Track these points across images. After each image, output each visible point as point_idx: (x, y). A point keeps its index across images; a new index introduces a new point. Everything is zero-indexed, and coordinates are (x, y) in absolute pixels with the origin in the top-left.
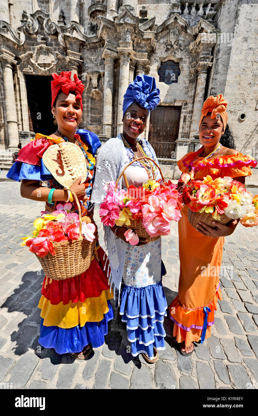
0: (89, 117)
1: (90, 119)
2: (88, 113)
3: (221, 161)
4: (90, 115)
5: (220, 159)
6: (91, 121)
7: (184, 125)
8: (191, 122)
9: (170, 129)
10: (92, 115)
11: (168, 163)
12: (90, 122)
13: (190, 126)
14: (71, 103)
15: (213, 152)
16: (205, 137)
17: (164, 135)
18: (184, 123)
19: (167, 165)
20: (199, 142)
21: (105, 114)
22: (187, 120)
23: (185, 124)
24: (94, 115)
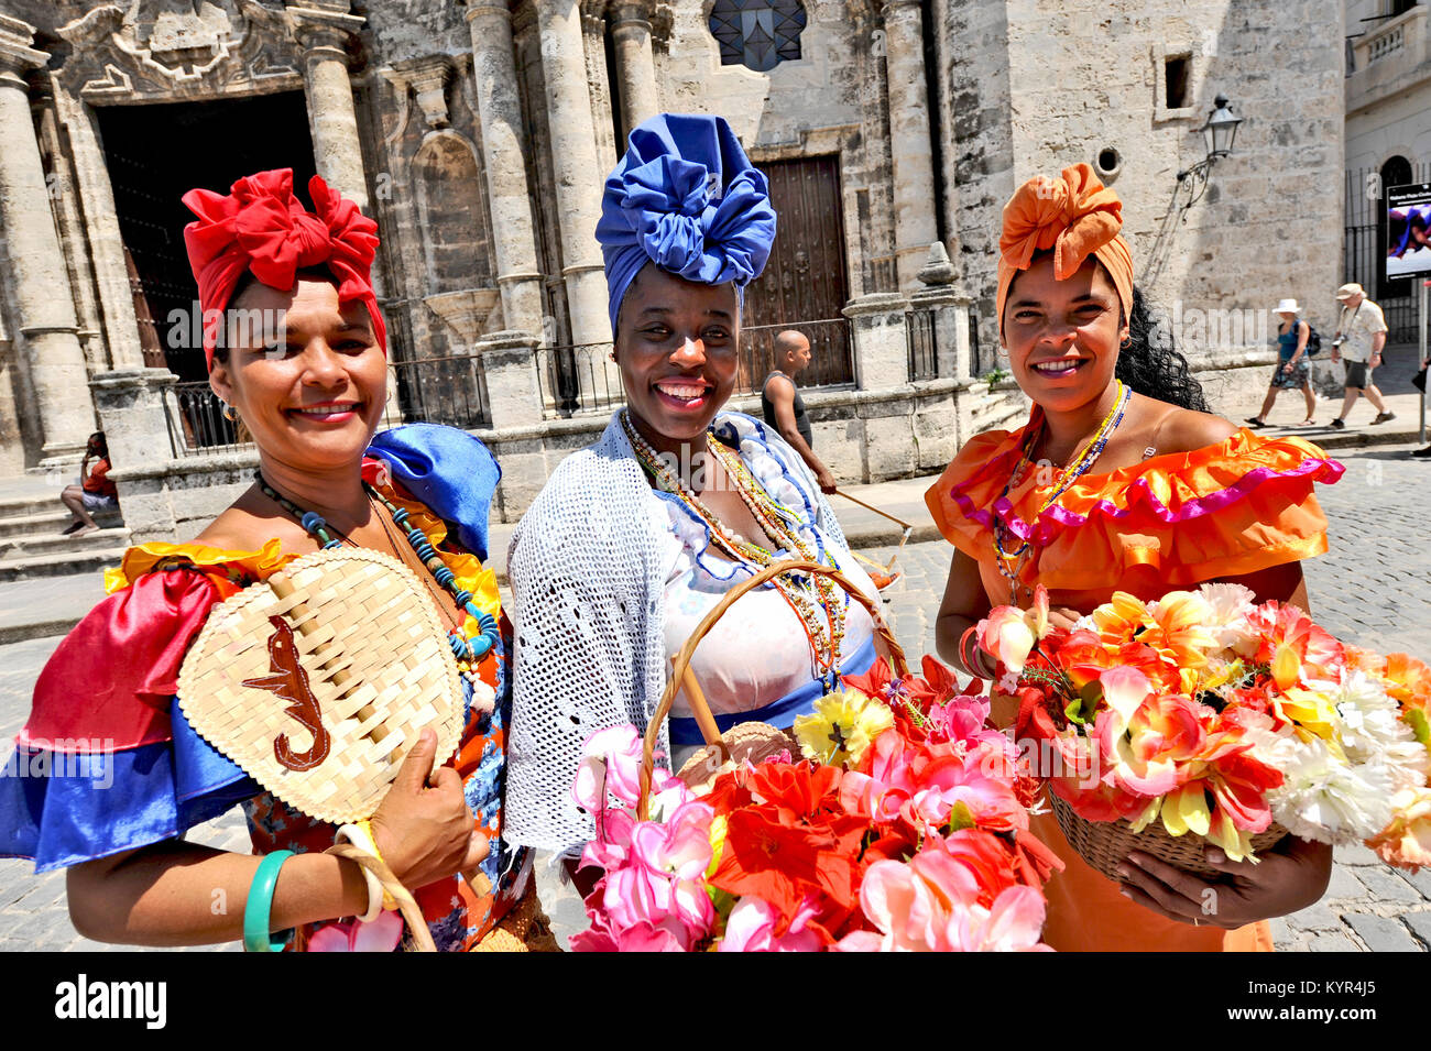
0: (430, 255)
1: (432, 263)
2: (422, 238)
3: (1161, 489)
4: (430, 246)
5: (1150, 478)
6: (440, 273)
7: (866, 233)
8: (893, 216)
9: (806, 256)
10: (442, 246)
11: (828, 411)
12: (435, 280)
13: (892, 232)
14: (314, 333)
15: (1097, 438)
16: (1042, 366)
17: (787, 287)
18: (865, 223)
19: (828, 423)
20: (951, 300)
21: (501, 234)
22: (874, 209)
23: (869, 227)
24: (450, 247)
